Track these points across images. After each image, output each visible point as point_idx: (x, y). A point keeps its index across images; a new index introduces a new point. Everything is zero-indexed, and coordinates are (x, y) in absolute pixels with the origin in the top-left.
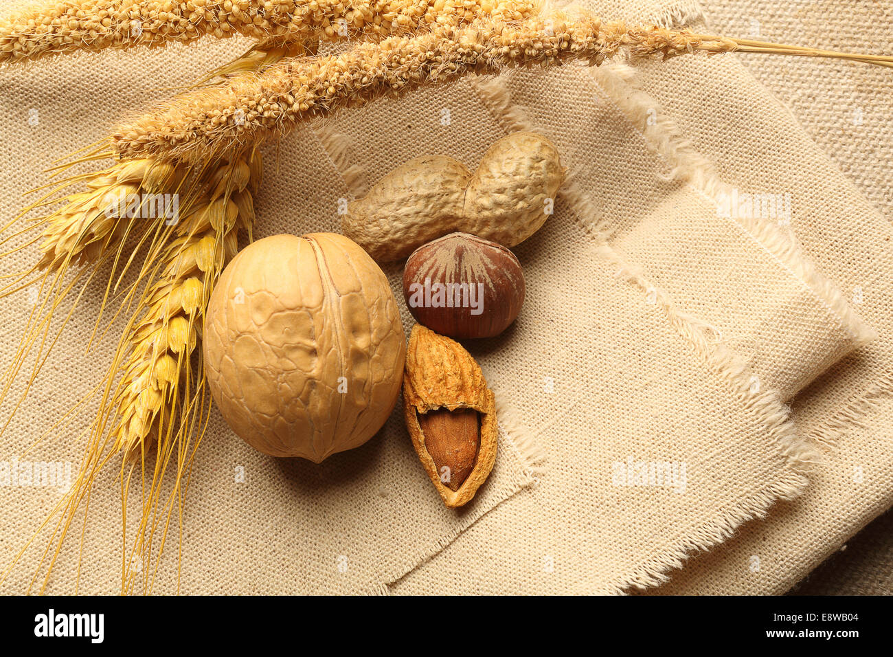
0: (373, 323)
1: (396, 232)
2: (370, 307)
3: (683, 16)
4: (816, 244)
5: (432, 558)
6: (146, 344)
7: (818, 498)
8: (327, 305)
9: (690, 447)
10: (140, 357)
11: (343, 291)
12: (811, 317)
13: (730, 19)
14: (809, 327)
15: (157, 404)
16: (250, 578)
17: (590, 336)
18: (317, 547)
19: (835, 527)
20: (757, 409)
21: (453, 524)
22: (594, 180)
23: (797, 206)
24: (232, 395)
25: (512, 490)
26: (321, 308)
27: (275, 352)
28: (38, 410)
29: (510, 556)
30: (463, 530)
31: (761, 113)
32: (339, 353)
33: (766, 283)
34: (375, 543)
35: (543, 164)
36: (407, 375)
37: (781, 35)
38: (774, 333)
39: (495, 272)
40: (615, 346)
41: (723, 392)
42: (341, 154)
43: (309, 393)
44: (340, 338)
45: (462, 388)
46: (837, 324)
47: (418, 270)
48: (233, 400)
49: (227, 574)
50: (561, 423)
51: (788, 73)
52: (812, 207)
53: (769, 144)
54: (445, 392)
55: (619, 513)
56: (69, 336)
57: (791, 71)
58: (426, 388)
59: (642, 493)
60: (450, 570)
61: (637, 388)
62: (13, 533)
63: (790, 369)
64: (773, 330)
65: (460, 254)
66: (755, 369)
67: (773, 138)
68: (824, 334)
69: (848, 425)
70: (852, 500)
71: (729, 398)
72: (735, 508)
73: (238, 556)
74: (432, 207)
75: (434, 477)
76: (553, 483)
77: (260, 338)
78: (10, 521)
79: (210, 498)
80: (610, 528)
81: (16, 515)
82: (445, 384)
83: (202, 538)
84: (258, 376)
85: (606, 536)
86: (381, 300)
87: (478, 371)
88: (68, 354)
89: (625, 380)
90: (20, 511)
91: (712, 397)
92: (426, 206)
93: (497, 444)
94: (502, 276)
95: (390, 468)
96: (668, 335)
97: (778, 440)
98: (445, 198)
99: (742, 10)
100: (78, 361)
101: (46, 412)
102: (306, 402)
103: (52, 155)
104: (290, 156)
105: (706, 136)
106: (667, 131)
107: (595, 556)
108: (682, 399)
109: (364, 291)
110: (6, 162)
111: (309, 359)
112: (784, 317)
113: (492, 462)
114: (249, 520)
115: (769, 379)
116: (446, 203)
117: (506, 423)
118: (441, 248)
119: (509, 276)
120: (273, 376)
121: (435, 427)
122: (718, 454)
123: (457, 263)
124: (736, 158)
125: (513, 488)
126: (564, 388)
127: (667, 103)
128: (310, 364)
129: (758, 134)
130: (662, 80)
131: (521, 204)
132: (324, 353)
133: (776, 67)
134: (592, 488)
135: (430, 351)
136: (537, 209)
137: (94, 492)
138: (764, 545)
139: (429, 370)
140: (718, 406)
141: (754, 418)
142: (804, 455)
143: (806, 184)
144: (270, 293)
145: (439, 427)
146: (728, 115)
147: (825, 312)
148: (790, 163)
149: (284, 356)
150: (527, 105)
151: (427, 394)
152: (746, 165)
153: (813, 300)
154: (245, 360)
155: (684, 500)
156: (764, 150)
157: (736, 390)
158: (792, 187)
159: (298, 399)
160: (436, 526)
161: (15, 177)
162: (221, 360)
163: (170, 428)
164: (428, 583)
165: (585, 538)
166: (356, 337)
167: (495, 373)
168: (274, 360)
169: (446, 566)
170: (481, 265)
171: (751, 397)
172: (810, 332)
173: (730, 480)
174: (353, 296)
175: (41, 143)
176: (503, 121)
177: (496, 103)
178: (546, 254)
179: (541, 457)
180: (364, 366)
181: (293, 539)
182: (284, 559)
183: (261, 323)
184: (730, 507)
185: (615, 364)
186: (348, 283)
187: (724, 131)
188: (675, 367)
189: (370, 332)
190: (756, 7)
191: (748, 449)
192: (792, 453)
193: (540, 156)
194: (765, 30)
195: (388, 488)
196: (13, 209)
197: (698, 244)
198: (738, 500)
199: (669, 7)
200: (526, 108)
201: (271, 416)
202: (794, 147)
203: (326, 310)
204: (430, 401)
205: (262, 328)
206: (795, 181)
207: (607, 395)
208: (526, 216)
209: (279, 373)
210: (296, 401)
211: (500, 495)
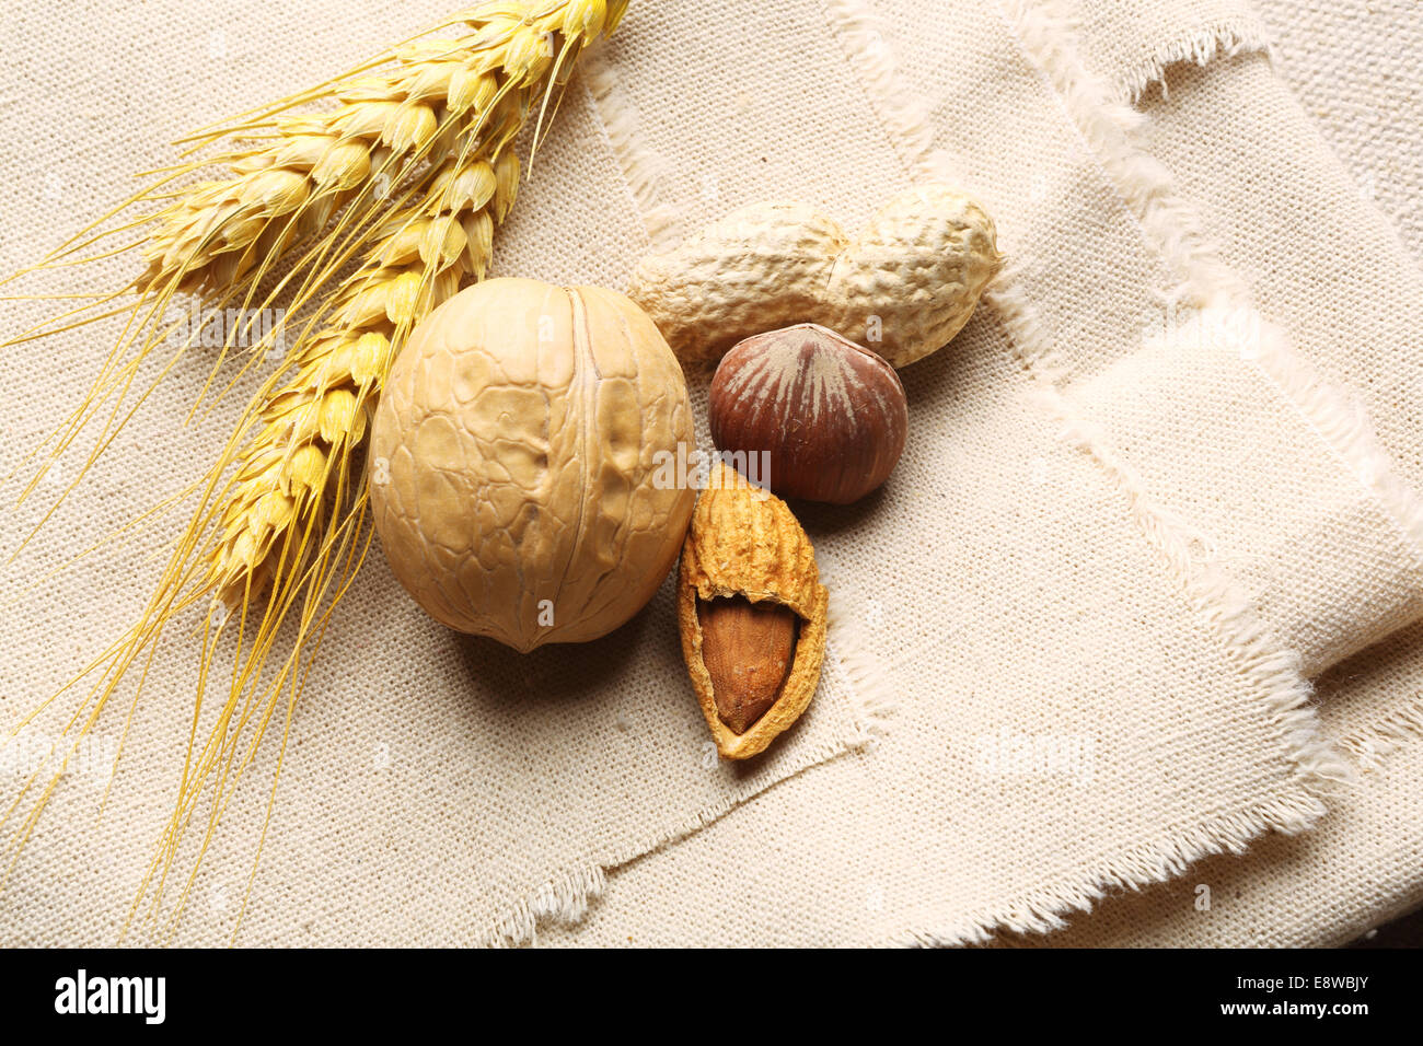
0: (647, 433)
1: (711, 310)
2: (647, 406)
3: (1234, 44)
4: (1400, 436)
5: (684, 838)
6: (283, 423)
7: (1339, 843)
8: (575, 389)
9: (1134, 720)
10: (270, 442)
11: (607, 371)
12: (1371, 542)
13: (1316, 73)
14: (1365, 558)
15: (285, 519)
16: (386, 825)
17: (1000, 526)
18: (502, 793)
19: (1361, 895)
20: (1257, 677)
21: (727, 788)
22: (1048, 285)
23: (1377, 370)
24: (403, 511)
25: (831, 749)
26: (566, 392)
27: (480, 448)
28: (99, 506)
29: (810, 850)
30: (741, 800)
31: (1341, 214)
32: (582, 468)
33: (1305, 479)
34: (595, 799)
35: (965, 235)
36: (692, 538)
37: (1395, 109)
38: (1304, 560)
39: (860, 393)
40: (1039, 546)
41: (1205, 641)
42: (646, 184)
43: (524, 525)
44: (588, 444)
45: (775, 570)
46: (1414, 561)
47: (736, 372)
48: (403, 520)
49: (351, 812)
50: (931, 657)
51: (1398, 169)
52: (1403, 375)
53: (1345, 265)
54: (747, 572)
55: (1000, 809)
56: (168, 401)
57: (1405, 168)
58: (717, 560)
59: (1043, 782)
60: (710, 861)
61: (1063, 616)
62: (23, 690)
63: (1322, 623)
64: (1304, 555)
65: (808, 356)
66: (1264, 612)
67: (1353, 256)
68: (1389, 574)
69: (1410, 735)
70: (1397, 855)
71: (1213, 652)
72: (1195, 831)
73: (373, 788)
74: (776, 279)
75: (708, 706)
76: (900, 747)
77: (460, 422)
78: (23, 670)
79: (344, 690)
80: (981, 830)
81: (32, 662)
82: (750, 559)
83: (320, 749)
84: (447, 484)
85: (973, 841)
86: (666, 400)
87: (808, 551)
88: (161, 427)
89: (1046, 602)
90: (41, 658)
91: (1184, 647)
92: (767, 275)
93: (819, 673)
94: (870, 402)
95: (641, 688)
96: (1128, 540)
97: (1286, 733)
98: (798, 267)
99: (1338, 62)
100: (176, 441)
101: (110, 511)
102: (518, 538)
103: (191, 115)
104: (566, 175)
105: (1243, 241)
106: (1181, 224)
107: (950, 870)
108: (1134, 643)
109: (640, 380)
110: (119, 116)
111: (532, 470)
112: (1325, 536)
113: (808, 698)
114: (401, 734)
115: (1285, 633)
116: (800, 275)
117: (840, 644)
118: (779, 343)
119: (882, 404)
120: (470, 487)
121: (722, 627)
122: (1180, 739)
123: (801, 368)
124: (1288, 282)
125: (834, 747)
126: (945, 602)
127: (1188, 180)
128: (534, 477)
129: (1331, 248)
130: (1184, 142)
131: (920, 294)
132: (558, 463)
133: (1380, 158)
134: (963, 764)
135: (734, 505)
136: (946, 307)
137: (162, 649)
138: (1235, 905)
139: (729, 533)
140: (1192, 662)
141: (1250, 690)
142: (1325, 767)
143: (1398, 337)
144: (488, 353)
145: (729, 627)
146: (1285, 210)
147: (1396, 539)
148: (1376, 300)
149: (494, 457)
150: (959, 152)
151: (719, 568)
152: (1302, 295)
153: (1378, 515)
154: (432, 456)
155: (1112, 804)
156: (1335, 275)
157: (1226, 640)
158: (1373, 340)
159: (506, 531)
160: (698, 788)
161: (128, 140)
162: (394, 452)
163: (298, 560)
164: (670, 877)
165: (938, 841)
166: (616, 450)
167: (836, 566)
168: (476, 461)
169: (704, 854)
170: (840, 378)
171: (1249, 655)
172: (1365, 566)
173: (1194, 783)
174: (622, 383)
175: (179, 94)
176: (916, 173)
177: (909, 141)
178: (951, 392)
179: (887, 705)
180: (620, 499)
181: (465, 776)
182: (445, 805)
183: (465, 400)
184: (1186, 826)
185: (1034, 574)
186: (618, 362)
187: (1275, 236)
188: (1131, 591)
189: (640, 446)
190: (1361, 60)
191: (1232, 739)
192: (1306, 759)
193: (963, 221)
194: (1371, 97)
195: (633, 719)
196: (116, 191)
197: (1201, 406)
198: (1202, 818)
199: (1215, 24)
200: (957, 157)
201: (458, 553)
202: (1387, 276)
203: (572, 397)
204: (721, 582)
205: (468, 407)
206: (1379, 330)
207: (1013, 623)
208: (925, 314)
209: (481, 484)
210: (502, 534)
211: (811, 755)
